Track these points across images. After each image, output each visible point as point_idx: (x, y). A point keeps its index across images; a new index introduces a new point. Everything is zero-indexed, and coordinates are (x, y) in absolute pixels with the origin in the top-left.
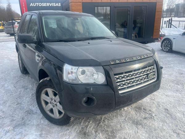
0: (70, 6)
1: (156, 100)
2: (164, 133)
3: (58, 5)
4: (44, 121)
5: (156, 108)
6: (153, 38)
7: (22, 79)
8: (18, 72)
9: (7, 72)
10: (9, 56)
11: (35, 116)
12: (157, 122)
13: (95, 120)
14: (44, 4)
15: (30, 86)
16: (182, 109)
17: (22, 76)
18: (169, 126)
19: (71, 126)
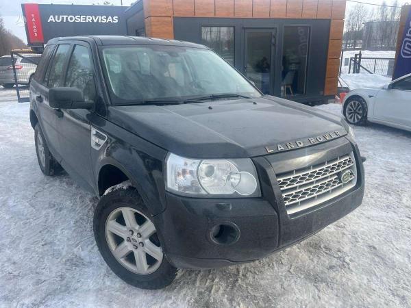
0: (146, 25)
1: (349, 228)
2: (374, 297)
3: (113, 20)
4: (112, 281)
5: (350, 245)
6: (325, 95)
7: (46, 186)
8: (34, 172)
9: (8, 173)
10: (9, 135)
11: (89, 270)
12: (357, 274)
13: (225, 276)
14: (80, 18)
15: (68, 203)
16: (404, 246)
17: (46, 181)
18: (382, 282)
19: (174, 289)
